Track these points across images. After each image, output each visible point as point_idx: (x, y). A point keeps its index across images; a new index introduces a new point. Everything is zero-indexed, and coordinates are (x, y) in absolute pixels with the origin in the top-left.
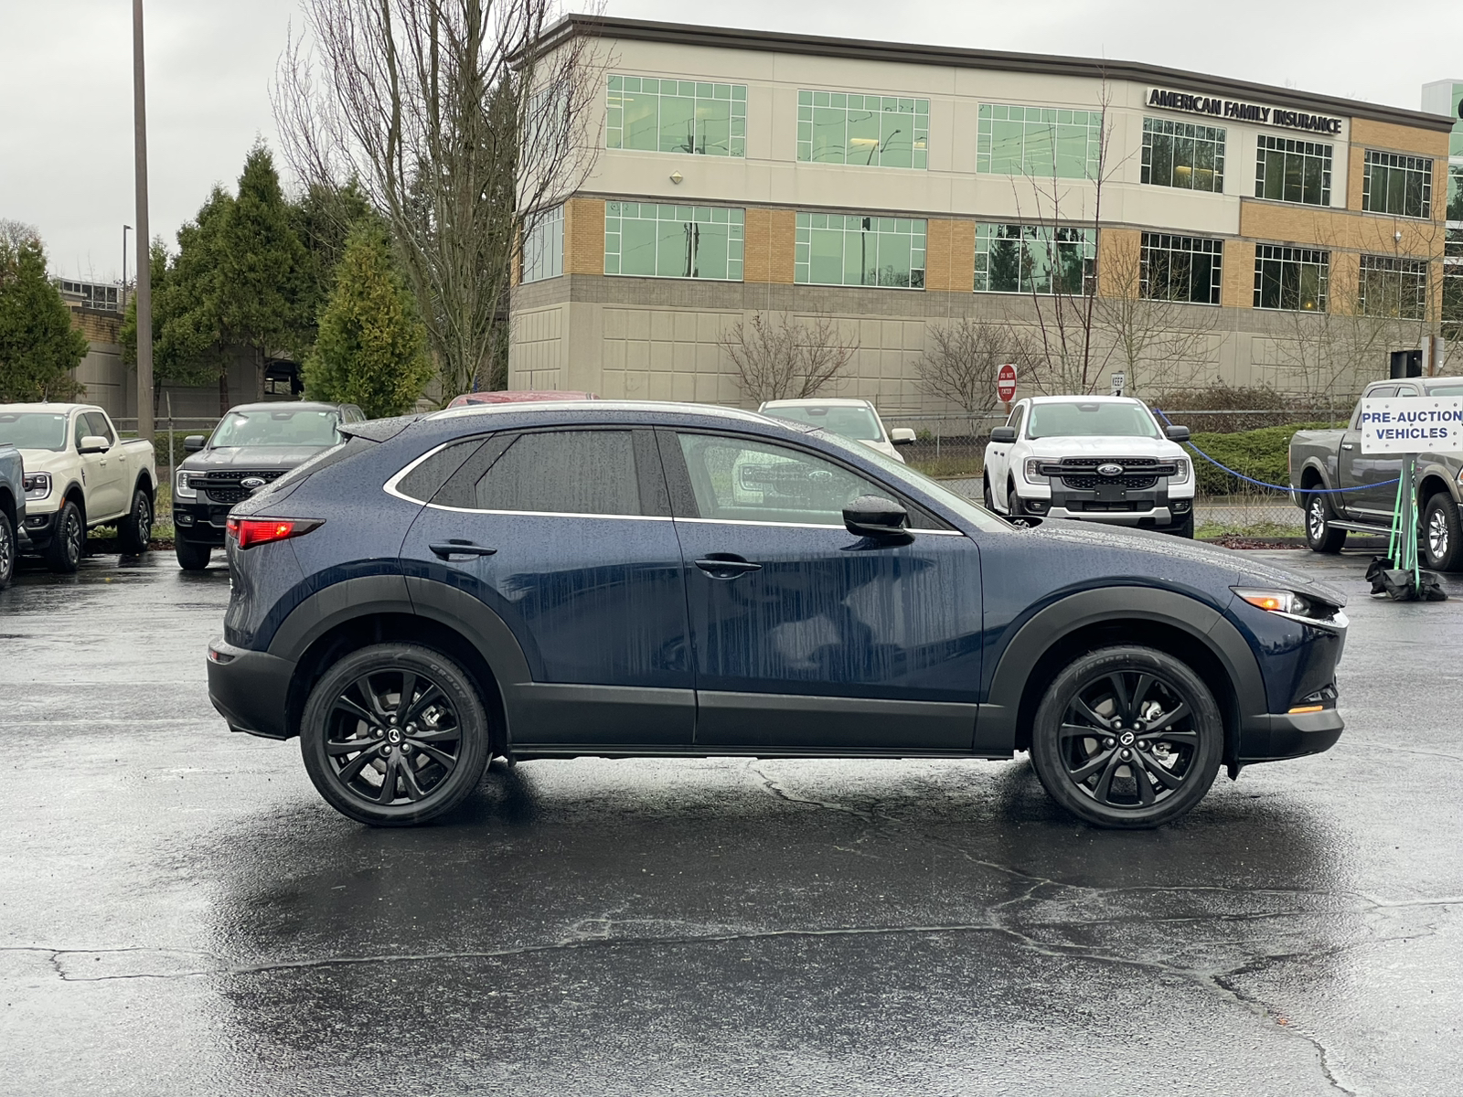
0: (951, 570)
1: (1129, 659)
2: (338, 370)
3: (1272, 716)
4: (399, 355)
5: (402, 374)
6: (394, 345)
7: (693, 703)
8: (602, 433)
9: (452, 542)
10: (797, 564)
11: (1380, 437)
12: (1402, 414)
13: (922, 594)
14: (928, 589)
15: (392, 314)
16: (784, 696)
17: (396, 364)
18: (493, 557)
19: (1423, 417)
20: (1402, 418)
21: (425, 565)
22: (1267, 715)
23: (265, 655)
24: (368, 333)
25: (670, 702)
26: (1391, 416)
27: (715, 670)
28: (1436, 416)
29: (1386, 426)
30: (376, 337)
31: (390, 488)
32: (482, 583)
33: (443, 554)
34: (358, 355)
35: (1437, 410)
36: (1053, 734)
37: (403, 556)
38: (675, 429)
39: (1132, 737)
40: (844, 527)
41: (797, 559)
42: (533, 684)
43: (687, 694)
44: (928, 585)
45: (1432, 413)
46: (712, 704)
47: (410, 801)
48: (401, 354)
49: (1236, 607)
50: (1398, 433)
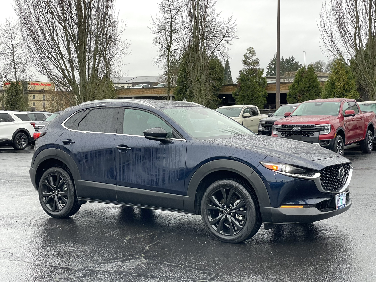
0: (179, 152)
1: (226, 184)
2: (329, 95)
3: (272, 208)
4: (346, 90)
5: (347, 95)
6: (344, 87)
7: (115, 189)
8: (109, 109)
9: (68, 139)
10: (140, 149)
13: (171, 159)
14: (172, 158)
15: (344, 79)
16: (136, 189)
17: (345, 92)
18: (74, 144)
21: (59, 146)
22: (270, 208)
23: (33, 168)
24: (337, 84)
25: (110, 188)
27: (121, 180)
30: (339, 85)
31: (63, 125)
32: (71, 151)
33: (66, 143)
34: (334, 90)
36: (205, 208)
37: (56, 143)
38: (124, 107)
39: (229, 211)
40: (144, 136)
41: (140, 147)
42: (81, 180)
43: (114, 186)
44: (172, 156)
46: (119, 190)
48: (347, 90)
49: (260, 168)
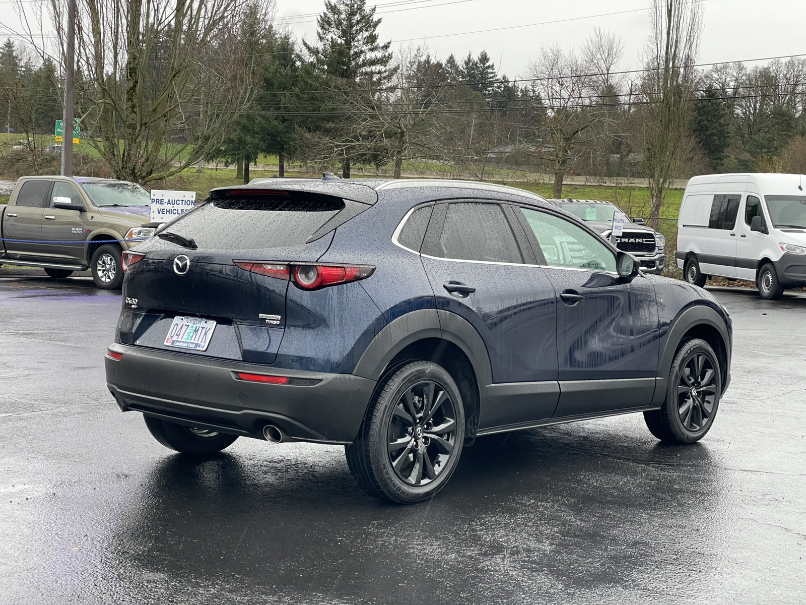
7: (559, 391)
8: (486, 205)
9: (450, 282)
11: (159, 213)
12: (169, 200)
18: (475, 293)
19: (178, 202)
20: (169, 203)
23: (352, 376)
26: (164, 201)
28: (184, 202)
29: (162, 207)
31: (395, 241)
33: (451, 291)
35: (184, 199)
37: (436, 294)
38: (518, 204)
42: (493, 385)
45: (182, 201)
47: (430, 481)
50: (167, 211)
